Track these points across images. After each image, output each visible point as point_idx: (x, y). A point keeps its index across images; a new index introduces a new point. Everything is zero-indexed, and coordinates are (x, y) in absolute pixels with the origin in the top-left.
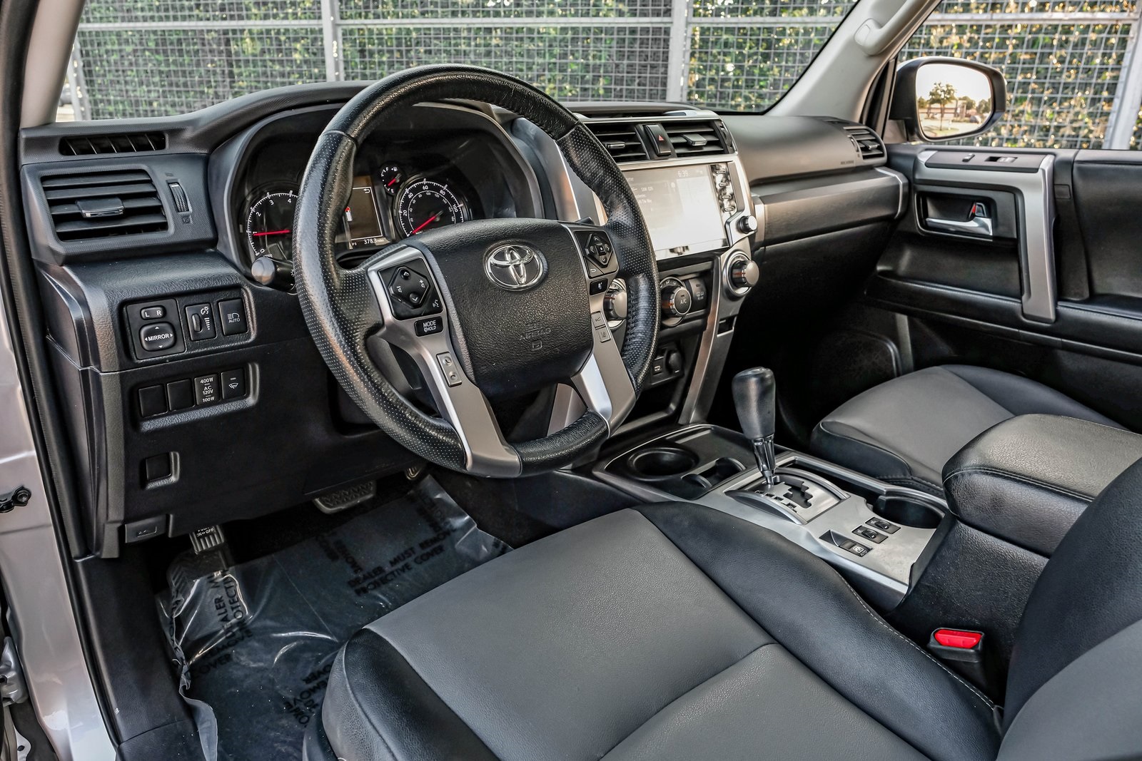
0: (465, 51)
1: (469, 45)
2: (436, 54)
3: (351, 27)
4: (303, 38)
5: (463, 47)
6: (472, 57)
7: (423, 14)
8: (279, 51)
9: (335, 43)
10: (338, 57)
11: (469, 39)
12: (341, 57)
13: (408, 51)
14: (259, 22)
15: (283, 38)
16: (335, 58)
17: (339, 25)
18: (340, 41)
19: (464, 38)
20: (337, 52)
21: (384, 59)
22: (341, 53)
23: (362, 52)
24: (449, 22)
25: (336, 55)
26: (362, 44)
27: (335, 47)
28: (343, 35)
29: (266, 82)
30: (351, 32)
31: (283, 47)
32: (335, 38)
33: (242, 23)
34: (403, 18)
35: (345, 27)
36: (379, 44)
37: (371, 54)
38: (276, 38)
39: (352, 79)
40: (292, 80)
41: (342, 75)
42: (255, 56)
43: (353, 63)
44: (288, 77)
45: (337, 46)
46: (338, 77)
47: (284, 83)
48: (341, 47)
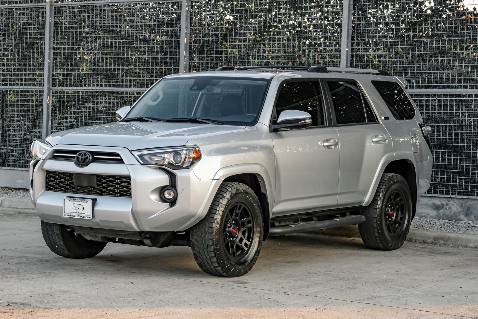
0: (100, 102)
1: (102, 99)
2: (89, 103)
3: (56, 90)
4: (36, 95)
5: (100, 100)
6: (103, 104)
7: (85, 85)
8: (25, 100)
11: (103, 96)
12: (51, 104)
13: (79, 101)
14: (18, 87)
16: (48, 104)
17: (51, 89)
18: (51, 96)
19: (101, 96)
20: (49, 101)
21: (69, 105)
22: (51, 102)
23: (60, 101)
24: (95, 89)
25: (48, 102)
26: (60, 98)
27: (48, 99)
28: (53, 93)
29: (18, 115)
30: (56, 92)
31: (27, 98)
32: (49, 94)
33: (10, 87)
34: (77, 87)
35: (54, 90)
36: (67, 98)
37: (64, 101)
38: (24, 94)
39: (55, 114)
40: (29, 113)
41: (50, 112)
42: (14, 102)
43: (56, 107)
44: (28, 113)
45: (49, 98)
46: (48, 113)
47: (25, 115)
48: (51, 99)
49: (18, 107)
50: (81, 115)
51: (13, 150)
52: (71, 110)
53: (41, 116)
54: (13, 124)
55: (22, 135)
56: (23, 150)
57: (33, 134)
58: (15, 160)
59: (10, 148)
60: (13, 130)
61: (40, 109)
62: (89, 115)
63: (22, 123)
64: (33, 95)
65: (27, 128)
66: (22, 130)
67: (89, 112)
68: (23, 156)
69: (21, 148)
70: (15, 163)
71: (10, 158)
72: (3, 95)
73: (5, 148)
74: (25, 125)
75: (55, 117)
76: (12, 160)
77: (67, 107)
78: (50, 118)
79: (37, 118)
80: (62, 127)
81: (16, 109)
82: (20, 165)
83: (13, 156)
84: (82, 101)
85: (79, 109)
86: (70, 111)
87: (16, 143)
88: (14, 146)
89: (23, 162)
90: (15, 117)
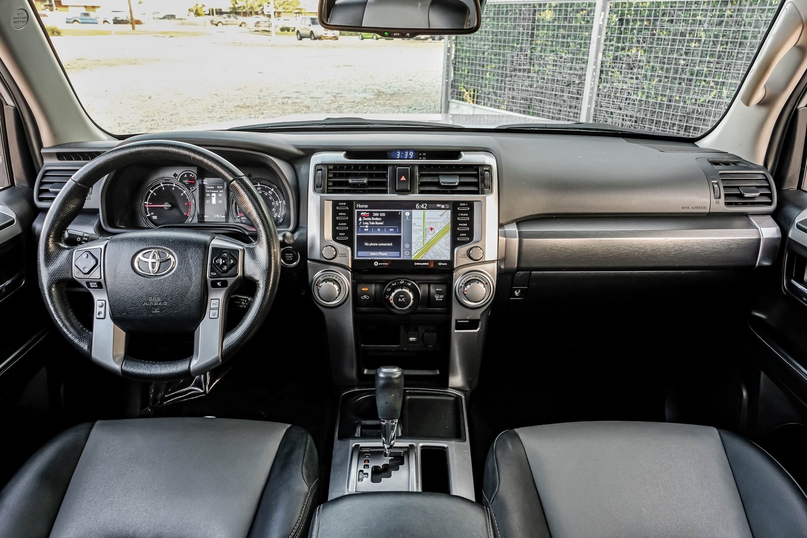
0: (700, 21)
1: (705, 16)
2: (676, 23)
3: (617, 1)
4: (582, 10)
5: (699, 18)
6: (706, 25)
8: (565, 19)
9: (603, 13)
10: (602, 25)
11: (707, 10)
12: (605, 25)
13: (656, 20)
15: (569, 9)
16: (600, 25)
17: (609, 0)
18: (608, 12)
19: (702, 10)
20: (603, 20)
21: (636, 26)
22: (606, 21)
23: (621, 20)
25: (601, 23)
26: (623, 14)
27: (602, 17)
28: (611, 7)
29: (552, 42)
31: (568, 16)
32: (604, 10)
35: (612, 1)
36: (636, 14)
37: (628, 21)
38: (565, 10)
39: (610, 41)
40: (569, 40)
41: (603, 37)
42: (550, 22)
43: (613, 30)
44: (567, 39)
45: (604, 16)
46: (599, 40)
47: (564, 42)
48: (607, 16)
49: (554, 30)
50: (657, 44)
51: (542, 93)
52: (639, 36)
53: (587, 45)
54: (545, 56)
55: (555, 72)
56: (556, 95)
57: (572, 72)
58: (543, 107)
59: (538, 90)
60: (544, 64)
61: (587, 34)
62: (672, 45)
63: (557, 54)
64: (577, 12)
65: (564, 62)
66: (556, 65)
67: (674, 40)
68: (554, 103)
69: (553, 91)
70: (543, 112)
71: (537, 104)
72: (535, 11)
73: (532, 89)
74: (561, 58)
75: (609, 47)
76: (539, 108)
77: (632, 29)
78: (602, 47)
79: (581, 47)
80: (619, 63)
81: (550, 32)
82: (549, 116)
83: (541, 101)
84: (662, 20)
85: (654, 35)
86: (638, 38)
87: (547, 83)
88: (543, 87)
89: (554, 111)
90: (547, 46)
